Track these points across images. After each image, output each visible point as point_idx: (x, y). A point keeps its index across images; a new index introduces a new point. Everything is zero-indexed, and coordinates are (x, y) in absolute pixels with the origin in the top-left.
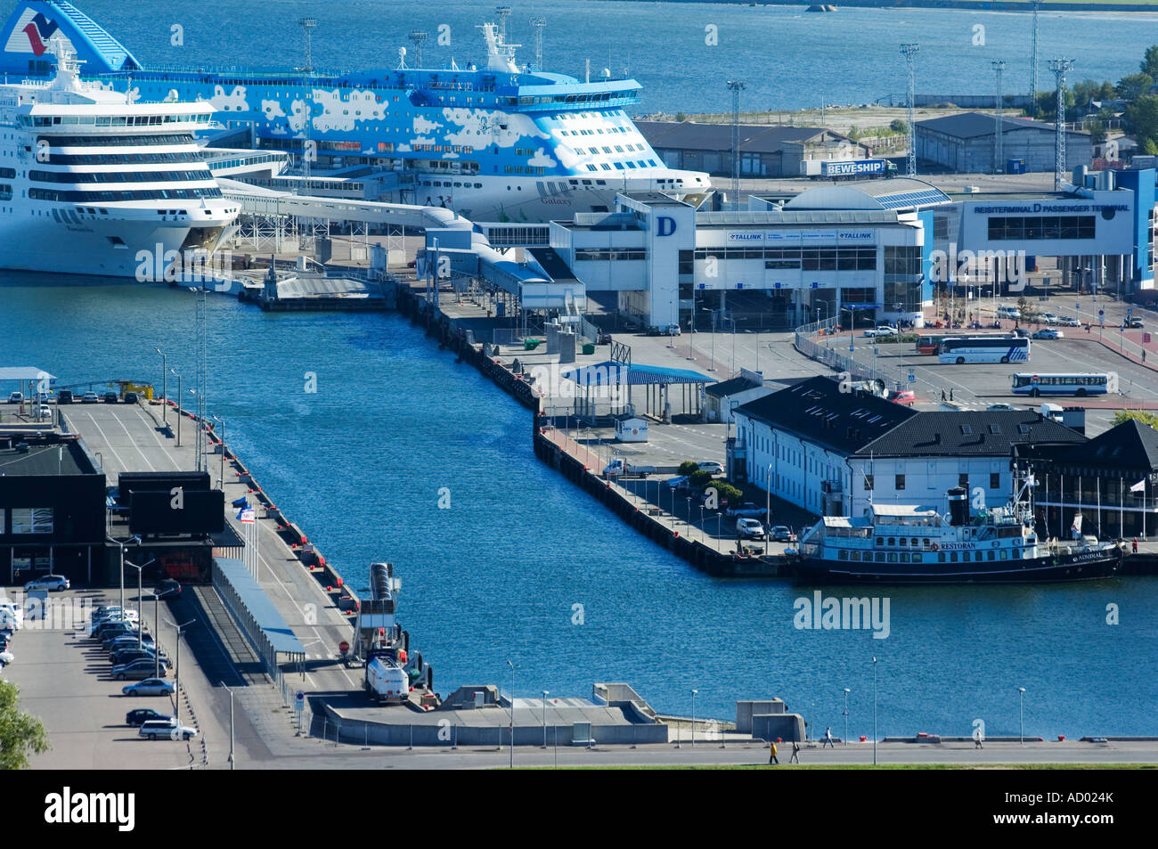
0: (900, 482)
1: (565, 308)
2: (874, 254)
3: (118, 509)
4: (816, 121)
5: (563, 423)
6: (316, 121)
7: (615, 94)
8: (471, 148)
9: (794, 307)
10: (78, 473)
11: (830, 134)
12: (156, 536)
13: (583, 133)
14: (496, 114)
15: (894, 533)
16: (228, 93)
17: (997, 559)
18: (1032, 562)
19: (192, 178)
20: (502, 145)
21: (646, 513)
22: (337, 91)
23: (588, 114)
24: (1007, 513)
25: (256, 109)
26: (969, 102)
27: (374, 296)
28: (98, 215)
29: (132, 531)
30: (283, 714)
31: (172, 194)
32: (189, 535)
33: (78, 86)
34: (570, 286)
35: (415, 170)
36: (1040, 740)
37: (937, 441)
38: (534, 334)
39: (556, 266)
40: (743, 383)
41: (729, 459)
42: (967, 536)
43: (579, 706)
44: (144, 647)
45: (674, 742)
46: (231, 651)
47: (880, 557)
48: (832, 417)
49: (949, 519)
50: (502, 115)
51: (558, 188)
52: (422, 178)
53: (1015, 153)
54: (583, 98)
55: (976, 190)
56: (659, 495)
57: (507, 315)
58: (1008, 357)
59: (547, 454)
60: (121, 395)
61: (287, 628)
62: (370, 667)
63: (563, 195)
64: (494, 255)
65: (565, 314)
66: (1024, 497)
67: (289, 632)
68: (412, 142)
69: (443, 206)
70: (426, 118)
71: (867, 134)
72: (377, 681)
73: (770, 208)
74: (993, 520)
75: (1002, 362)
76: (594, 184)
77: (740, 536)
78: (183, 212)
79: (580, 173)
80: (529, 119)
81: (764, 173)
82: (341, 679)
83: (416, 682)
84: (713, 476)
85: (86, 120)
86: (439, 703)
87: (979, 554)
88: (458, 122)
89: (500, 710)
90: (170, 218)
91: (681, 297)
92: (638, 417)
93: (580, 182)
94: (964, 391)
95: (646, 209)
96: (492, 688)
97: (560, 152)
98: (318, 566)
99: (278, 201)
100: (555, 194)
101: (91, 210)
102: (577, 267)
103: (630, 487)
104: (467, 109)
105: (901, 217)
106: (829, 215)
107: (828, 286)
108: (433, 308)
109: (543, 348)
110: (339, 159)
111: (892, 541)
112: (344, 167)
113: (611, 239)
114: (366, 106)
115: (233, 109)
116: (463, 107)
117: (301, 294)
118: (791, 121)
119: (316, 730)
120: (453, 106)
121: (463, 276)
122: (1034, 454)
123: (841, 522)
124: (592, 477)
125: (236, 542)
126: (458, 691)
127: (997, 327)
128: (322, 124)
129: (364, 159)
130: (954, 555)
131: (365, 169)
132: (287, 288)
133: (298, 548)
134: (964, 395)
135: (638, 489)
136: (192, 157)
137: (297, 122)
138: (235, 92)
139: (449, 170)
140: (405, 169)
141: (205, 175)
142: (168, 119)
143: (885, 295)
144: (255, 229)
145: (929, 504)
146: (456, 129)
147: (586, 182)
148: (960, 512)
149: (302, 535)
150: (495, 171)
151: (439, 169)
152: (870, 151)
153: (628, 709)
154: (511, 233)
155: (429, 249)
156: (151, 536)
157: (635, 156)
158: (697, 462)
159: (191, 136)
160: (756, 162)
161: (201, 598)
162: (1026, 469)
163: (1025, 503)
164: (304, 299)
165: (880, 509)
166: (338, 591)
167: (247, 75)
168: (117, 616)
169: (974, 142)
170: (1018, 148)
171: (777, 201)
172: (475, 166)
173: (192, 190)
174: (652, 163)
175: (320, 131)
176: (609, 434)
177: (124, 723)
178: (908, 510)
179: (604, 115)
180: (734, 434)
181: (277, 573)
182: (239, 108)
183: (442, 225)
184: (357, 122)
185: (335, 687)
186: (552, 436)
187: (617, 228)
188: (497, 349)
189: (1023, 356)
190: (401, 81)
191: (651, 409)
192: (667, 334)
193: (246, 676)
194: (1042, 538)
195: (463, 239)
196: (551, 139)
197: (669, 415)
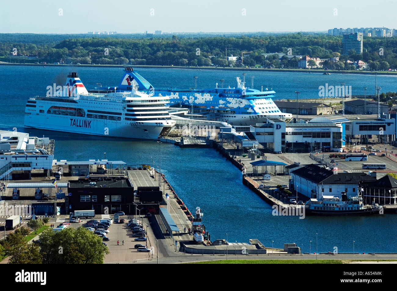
0: (330, 190)
1: (253, 147)
2: (330, 134)
3: (137, 195)
4: (322, 101)
5: (250, 175)
6: (195, 101)
7: (269, 94)
8: (233, 108)
9: (310, 147)
10: (127, 187)
11: (324, 104)
12: (146, 202)
13: (261, 104)
14: (239, 99)
15: (328, 203)
16: (174, 94)
17: (353, 209)
18: (362, 210)
19: (164, 115)
20: (241, 107)
21: (268, 197)
22: (201, 94)
23: (262, 99)
24: (356, 198)
25: (181, 98)
26: (360, 97)
27: (208, 144)
28: (141, 124)
29: (140, 201)
30: (173, 246)
31: (159, 119)
32: (154, 202)
33: (138, 93)
34: (254, 141)
35: (219, 113)
36: (358, 254)
37: (340, 180)
38: (245, 153)
39: (251, 136)
40: (295, 165)
41: (289, 184)
42: (346, 204)
43: (245, 245)
44: (141, 229)
45: (268, 254)
46: (162, 231)
47: (324, 209)
48: (314, 174)
49: (342, 199)
50: (241, 99)
51: (254, 117)
52: (221, 115)
53: (369, 109)
54: (261, 95)
55: (359, 118)
56: (271, 193)
57: (239, 149)
58: (362, 159)
59: (246, 183)
60: (143, 168)
61: (175, 225)
62: (195, 235)
63: (255, 119)
64: (237, 134)
65: (253, 148)
66: (360, 194)
67: (176, 226)
68: (219, 106)
69: (226, 122)
70: (222, 100)
71: (334, 104)
72: (196, 238)
73: (305, 122)
74: (352, 200)
75: (361, 161)
76: (263, 116)
77: (290, 203)
78: (162, 123)
79: (260, 114)
80: (248, 101)
81: (307, 114)
82: (188, 238)
83: (206, 238)
84: (285, 189)
85: (139, 101)
86: (211, 244)
87: (349, 208)
88: (230, 101)
89: (226, 246)
90: (158, 125)
91: (282, 144)
92: (269, 174)
93: (260, 116)
94: (350, 168)
95: (274, 123)
96: (224, 240)
97: (255, 108)
98: (185, 210)
99: (185, 120)
100: (254, 119)
101: (140, 123)
102: (256, 137)
103: (264, 191)
104: (232, 98)
105: (337, 125)
106: (319, 124)
107: (319, 142)
108: (221, 146)
109: (247, 157)
110: (201, 110)
111: (327, 205)
112: (202, 112)
113: (265, 130)
114: (208, 97)
115: (175, 98)
116: (231, 98)
117: (189, 143)
118: (316, 101)
119: (180, 250)
120: (229, 97)
121: (229, 139)
122: (363, 183)
123: (315, 200)
124: (256, 188)
125: (165, 204)
126: (216, 241)
127: (360, 152)
128: (197, 102)
129: (207, 110)
130: (343, 208)
131: (207, 113)
132: (186, 142)
133: (181, 205)
134: (350, 169)
135: (266, 191)
136: (164, 110)
137: (191, 101)
138: (176, 94)
139: (228, 113)
140: (217, 112)
141: (168, 114)
142: (159, 101)
143: (333, 145)
144: (180, 127)
145: (337, 195)
146: (230, 103)
147: (262, 116)
148: (345, 198)
149: (182, 202)
150: (239, 113)
151: (225, 113)
152: (334, 109)
153: (257, 246)
154: (241, 129)
155: (220, 132)
156: (145, 202)
157: (274, 110)
158: (282, 185)
159: (164, 105)
160: (305, 111)
161: (156, 217)
162: (361, 188)
163: (360, 196)
164: (190, 144)
165: (325, 197)
166: (190, 216)
167: (179, 90)
168: (135, 222)
169: (359, 107)
170: (371, 108)
171: (307, 121)
172: (234, 112)
173: (164, 118)
174: (278, 111)
175: (196, 103)
176: (261, 178)
177: (134, 248)
178: (332, 197)
179: (266, 100)
180: (291, 178)
181: (175, 211)
182: (177, 98)
183: (224, 126)
184: (205, 101)
185: (186, 239)
186: (247, 178)
187: (266, 127)
188: (236, 157)
189: (366, 159)
190: (216, 91)
191: (272, 172)
192: (278, 153)
193: (165, 237)
194: (365, 204)
195: (229, 130)
196: (253, 105)
197: (276, 173)
